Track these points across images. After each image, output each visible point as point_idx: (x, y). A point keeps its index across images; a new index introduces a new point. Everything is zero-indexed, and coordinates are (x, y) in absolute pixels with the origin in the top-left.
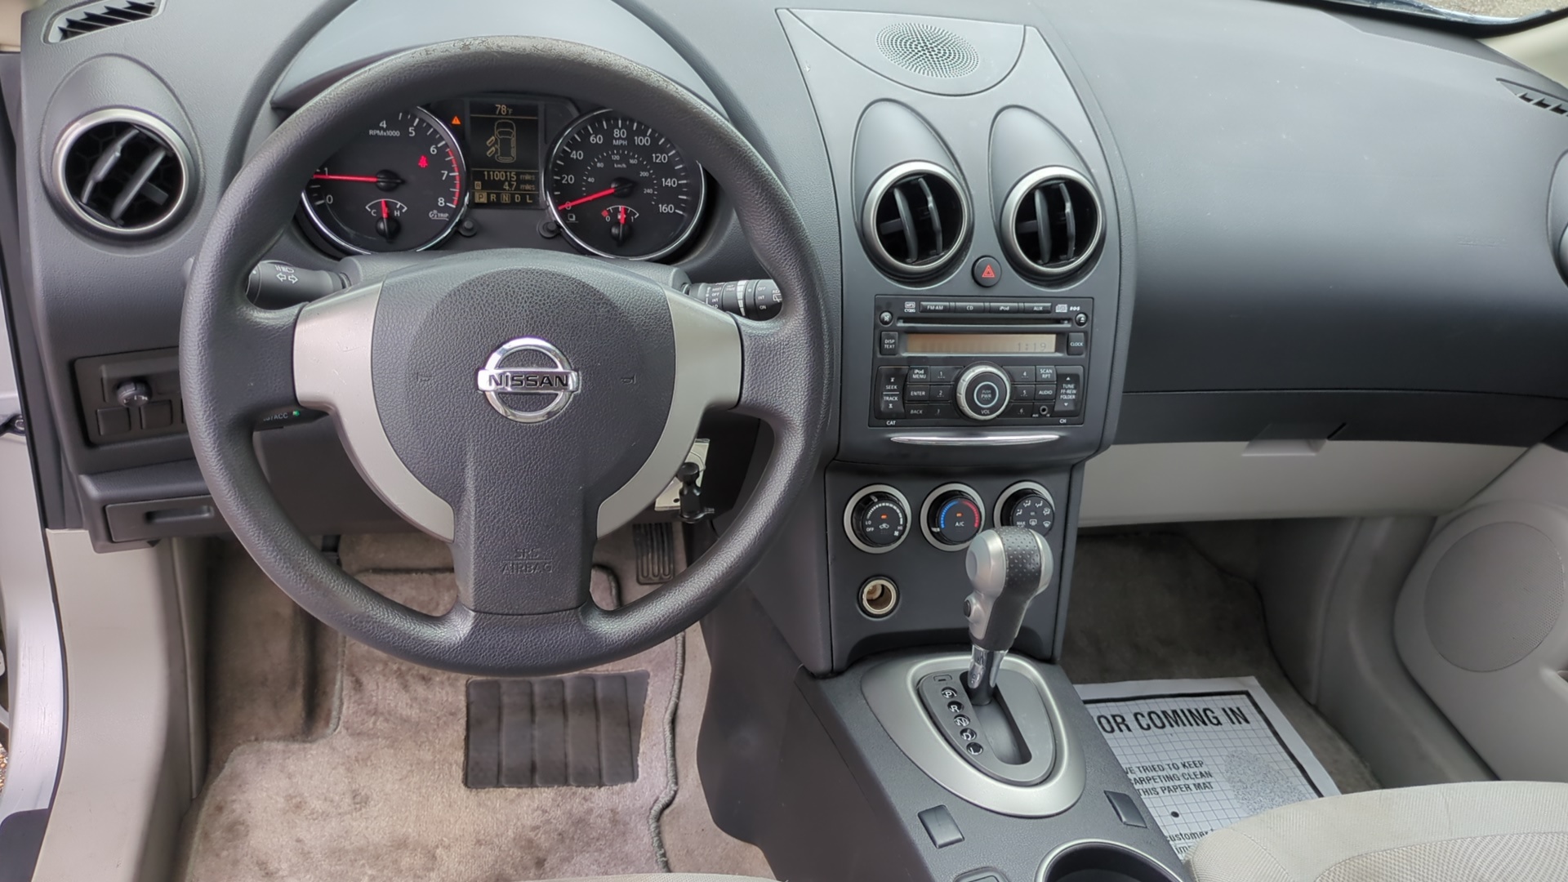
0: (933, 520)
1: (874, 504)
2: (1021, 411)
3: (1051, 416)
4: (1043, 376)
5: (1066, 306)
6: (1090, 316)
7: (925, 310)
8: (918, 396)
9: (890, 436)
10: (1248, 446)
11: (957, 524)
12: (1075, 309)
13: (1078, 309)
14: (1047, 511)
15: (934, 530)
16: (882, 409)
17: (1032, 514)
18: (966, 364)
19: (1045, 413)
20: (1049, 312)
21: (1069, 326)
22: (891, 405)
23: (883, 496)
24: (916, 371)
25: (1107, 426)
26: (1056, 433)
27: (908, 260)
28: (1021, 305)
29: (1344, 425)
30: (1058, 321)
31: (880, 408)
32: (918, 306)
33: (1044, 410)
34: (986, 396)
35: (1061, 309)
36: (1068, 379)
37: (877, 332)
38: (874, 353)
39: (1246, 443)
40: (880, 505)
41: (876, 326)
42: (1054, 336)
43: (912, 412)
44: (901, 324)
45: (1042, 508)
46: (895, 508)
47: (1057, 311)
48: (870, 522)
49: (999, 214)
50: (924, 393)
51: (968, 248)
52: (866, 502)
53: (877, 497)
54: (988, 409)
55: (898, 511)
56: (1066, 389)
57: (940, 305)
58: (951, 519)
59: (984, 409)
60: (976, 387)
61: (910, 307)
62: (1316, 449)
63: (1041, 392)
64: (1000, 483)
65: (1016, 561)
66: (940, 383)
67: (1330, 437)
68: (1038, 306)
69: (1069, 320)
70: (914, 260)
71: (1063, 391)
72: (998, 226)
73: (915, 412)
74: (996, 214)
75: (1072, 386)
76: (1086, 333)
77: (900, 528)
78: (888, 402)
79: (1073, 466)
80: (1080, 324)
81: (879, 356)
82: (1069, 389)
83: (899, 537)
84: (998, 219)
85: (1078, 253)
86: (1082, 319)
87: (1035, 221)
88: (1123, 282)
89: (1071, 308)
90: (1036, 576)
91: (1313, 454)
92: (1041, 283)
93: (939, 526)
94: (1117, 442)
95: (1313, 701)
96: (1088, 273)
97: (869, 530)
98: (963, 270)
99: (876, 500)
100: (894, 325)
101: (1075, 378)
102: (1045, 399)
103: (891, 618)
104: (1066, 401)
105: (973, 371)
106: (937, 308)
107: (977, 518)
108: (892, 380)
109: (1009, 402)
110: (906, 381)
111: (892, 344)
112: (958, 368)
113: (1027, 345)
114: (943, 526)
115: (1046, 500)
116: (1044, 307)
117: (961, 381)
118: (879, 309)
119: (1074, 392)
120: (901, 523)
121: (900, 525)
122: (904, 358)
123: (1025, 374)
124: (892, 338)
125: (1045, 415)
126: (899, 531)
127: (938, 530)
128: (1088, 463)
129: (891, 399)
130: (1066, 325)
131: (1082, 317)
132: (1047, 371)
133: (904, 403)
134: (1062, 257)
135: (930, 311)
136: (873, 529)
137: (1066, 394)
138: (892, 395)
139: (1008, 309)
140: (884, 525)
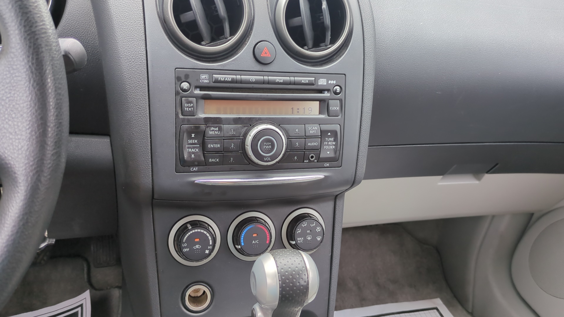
0: (236, 240)
1: (189, 230)
2: (296, 158)
3: (317, 162)
4: (311, 132)
5: (325, 80)
6: (343, 88)
7: (217, 81)
8: (214, 148)
9: (193, 179)
10: (442, 179)
11: (254, 242)
12: (332, 82)
13: (335, 82)
14: (319, 229)
15: (237, 246)
16: (185, 158)
17: (308, 231)
18: (251, 123)
19: (313, 159)
20: (313, 84)
21: (329, 95)
22: (193, 155)
23: (195, 224)
24: (212, 128)
25: (358, 168)
26: (322, 174)
27: (203, 43)
28: (292, 78)
29: (497, 164)
30: (321, 91)
31: (184, 157)
32: (211, 77)
33: (312, 157)
34: (267, 147)
35: (322, 82)
36: (329, 134)
37: (179, 98)
38: (177, 115)
39: (441, 177)
40: (193, 231)
41: (177, 93)
42: (318, 102)
43: (210, 160)
44: (197, 92)
45: (315, 227)
46: (205, 232)
47: (319, 84)
48: (186, 245)
49: (273, 11)
50: (219, 146)
51: (250, 35)
52: (183, 230)
53: (191, 225)
54: (269, 157)
55: (208, 235)
56: (328, 142)
57: (229, 78)
58: (249, 238)
59: (266, 157)
60: (259, 140)
61: (204, 79)
62: (479, 179)
63: (309, 144)
64: (287, 210)
65: (287, 281)
66: (232, 138)
67: (488, 172)
68: (305, 80)
69: (328, 90)
70: (208, 42)
71: (326, 143)
72: (273, 21)
73: (213, 160)
74: (271, 11)
75: (332, 139)
76: (341, 100)
77: (210, 247)
78: (190, 154)
79: (336, 197)
80: (336, 93)
81: (181, 116)
82: (331, 141)
83: (210, 254)
84: (273, 15)
85: (333, 42)
86: (338, 90)
87: (301, 17)
88: (366, 64)
89: (330, 82)
90: (305, 290)
91: (477, 182)
92: (307, 64)
93: (240, 244)
94: (366, 178)
95: (470, 311)
96: (340, 57)
97: (185, 250)
98: (246, 51)
99: (190, 228)
100: (192, 92)
101: (334, 133)
102: (313, 149)
103: (208, 312)
104: (328, 150)
105: (257, 128)
106: (226, 79)
107: (268, 237)
108: (193, 136)
109: (286, 152)
110: (204, 136)
111: (190, 107)
112: (245, 126)
113: (298, 109)
114: (243, 244)
115: (318, 221)
116: (309, 81)
117: (248, 136)
118: (179, 79)
119: (334, 143)
120: (211, 243)
121: (210, 245)
122: (200, 119)
123: (297, 130)
124: (190, 102)
125: (313, 161)
126: (209, 249)
127: (240, 247)
128: (347, 194)
129: (193, 150)
130: (326, 95)
131: (338, 88)
132: (314, 128)
133: (204, 154)
134: (322, 44)
135: (221, 82)
136: (188, 250)
137: (328, 145)
138: (194, 148)
139: (282, 81)
140: (197, 246)
